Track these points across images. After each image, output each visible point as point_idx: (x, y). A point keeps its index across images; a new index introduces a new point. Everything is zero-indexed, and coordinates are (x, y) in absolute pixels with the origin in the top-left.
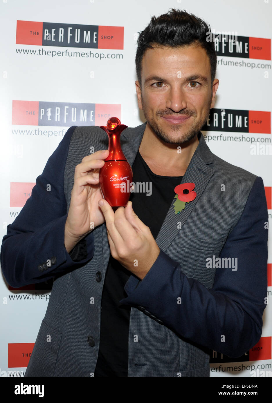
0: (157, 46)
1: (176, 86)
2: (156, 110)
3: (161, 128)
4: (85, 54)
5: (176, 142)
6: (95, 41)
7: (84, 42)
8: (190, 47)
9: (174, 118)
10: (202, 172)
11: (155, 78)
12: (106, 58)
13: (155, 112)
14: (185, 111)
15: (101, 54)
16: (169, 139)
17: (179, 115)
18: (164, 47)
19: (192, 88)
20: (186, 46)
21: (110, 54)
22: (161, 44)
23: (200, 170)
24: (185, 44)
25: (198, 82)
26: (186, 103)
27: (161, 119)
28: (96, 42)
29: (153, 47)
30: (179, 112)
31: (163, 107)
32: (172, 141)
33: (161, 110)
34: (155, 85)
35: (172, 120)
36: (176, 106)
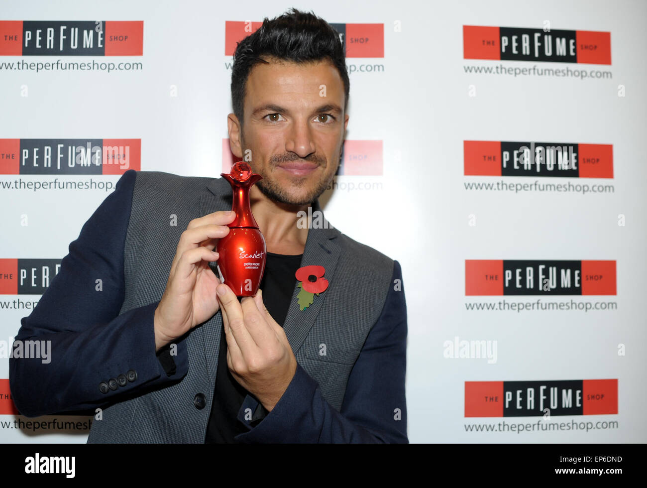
0: (274, 61)
1: (301, 118)
2: (269, 156)
3: (276, 183)
4: (86, 65)
5: (297, 202)
6: (101, 44)
7: (84, 46)
8: (321, 64)
9: (297, 167)
10: (326, 250)
11: (270, 107)
12: (116, 69)
13: (268, 160)
14: (313, 157)
15: (109, 65)
16: (288, 197)
17: (305, 162)
18: (285, 63)
19: (322, 124)
20: (316, 62)
21: (122, 64)
22: (280, 58)
23: (322, 247)
24: (315, 59)
25: (332, 114)
26: (314, 144)
27: (276, 170)
28: (101, 46)
29: (267, 61)
30: (304, 158)
31: (282, 150)
32: (293, 200)
33: (278, 155)
34: (268, 117)
35: (294, 170)
36: (303, 149)
